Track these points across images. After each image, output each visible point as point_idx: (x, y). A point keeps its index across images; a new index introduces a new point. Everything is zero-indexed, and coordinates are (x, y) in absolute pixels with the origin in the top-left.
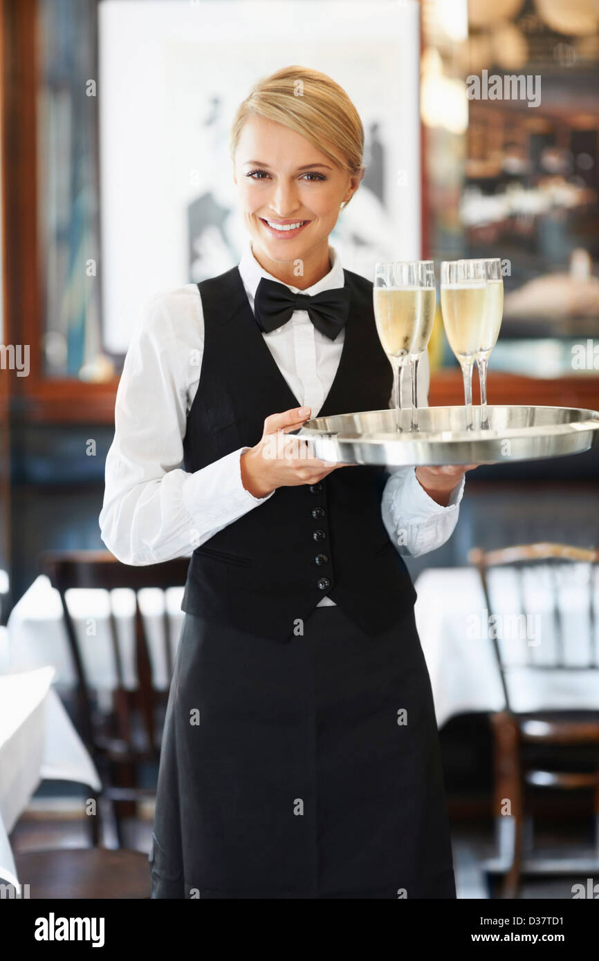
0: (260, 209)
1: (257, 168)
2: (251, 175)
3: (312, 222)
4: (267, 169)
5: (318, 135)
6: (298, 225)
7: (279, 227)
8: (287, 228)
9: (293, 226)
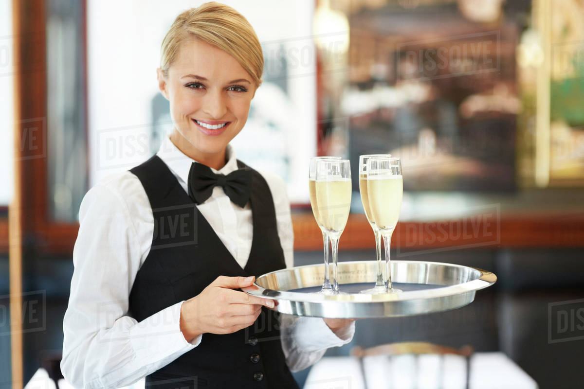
0: (194, 112)
1: (194, 80)
2: (188, 85)
3: (232, 123)
4: (204, 82)
5: (244, 57)
6: (223, 125)
7: (209, 126)
8: (215, 127)
9: (220, 126)
